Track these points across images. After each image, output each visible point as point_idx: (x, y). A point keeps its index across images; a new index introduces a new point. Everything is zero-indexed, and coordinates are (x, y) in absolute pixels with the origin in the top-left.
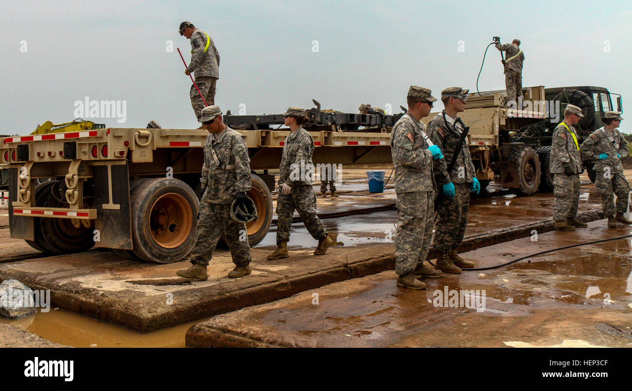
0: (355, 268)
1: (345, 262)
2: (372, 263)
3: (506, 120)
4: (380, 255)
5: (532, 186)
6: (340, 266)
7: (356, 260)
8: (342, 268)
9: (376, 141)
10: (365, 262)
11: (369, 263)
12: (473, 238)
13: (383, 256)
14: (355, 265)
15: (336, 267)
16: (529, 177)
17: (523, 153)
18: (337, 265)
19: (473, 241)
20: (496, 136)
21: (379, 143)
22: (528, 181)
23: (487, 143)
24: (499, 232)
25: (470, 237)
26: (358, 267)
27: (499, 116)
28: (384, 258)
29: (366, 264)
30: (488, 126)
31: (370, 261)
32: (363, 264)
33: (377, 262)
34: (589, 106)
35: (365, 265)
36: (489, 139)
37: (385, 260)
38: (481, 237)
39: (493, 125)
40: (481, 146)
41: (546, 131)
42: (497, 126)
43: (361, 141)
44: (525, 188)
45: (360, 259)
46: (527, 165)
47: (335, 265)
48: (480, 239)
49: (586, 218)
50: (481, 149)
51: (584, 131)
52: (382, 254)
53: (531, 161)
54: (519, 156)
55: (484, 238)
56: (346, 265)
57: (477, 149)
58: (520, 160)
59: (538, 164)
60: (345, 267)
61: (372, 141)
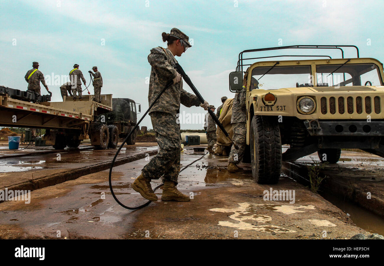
0: (38, 182)
1: (31, 178)
2: (48, 179)
3: (97, 108)
4: (52, 174)
5: (105, 144)
6: (27, 182)
7: (38, 177)
8: (29, 183)
9: (33, 108)
10: (44, 178)
11: (46, 179)
12: (100, 165)
13: (54, 175)
14: (37, 180)
15: (25, 182)
16: (105, 139)
17: (102, 127)
18: (25, 181)
19: (100, 166)
20: (93, 116)
21: (35, 110)
22: (104, 141)
23: (89, 119)
24: (110, 162)
25: (98, 164)
26: (39, 182)
27: (94, 105)
28: (55, 176)
29: (44, 179)
30: (88, 110)
31: (47, 178)
32: (42, 180)
33: (51, 179)
34: (128, 107)
35: (43, 181)
36: (90, 117)
37: (56, 177)
38: (103, 164)
39: (91, 110)
40: (86, 120)
41: (109, 118)
42: (93, 111)
43: (25, 107)
44: (103, 144)
45: (40, 176)
46: (104, 133)
47: (23, 181)
48: (102, 165)
49: (141, 157)
50: (86, 122)
51: (126, 119)
52: (54, 174)
53: (105, 132)
54: (101, 128)
55: (104, 164)
56: (31, 181)
57: (84, 122)
58: (101, 130)
59: (108, 133)
60: (30, 182)
61: (32, 108)
